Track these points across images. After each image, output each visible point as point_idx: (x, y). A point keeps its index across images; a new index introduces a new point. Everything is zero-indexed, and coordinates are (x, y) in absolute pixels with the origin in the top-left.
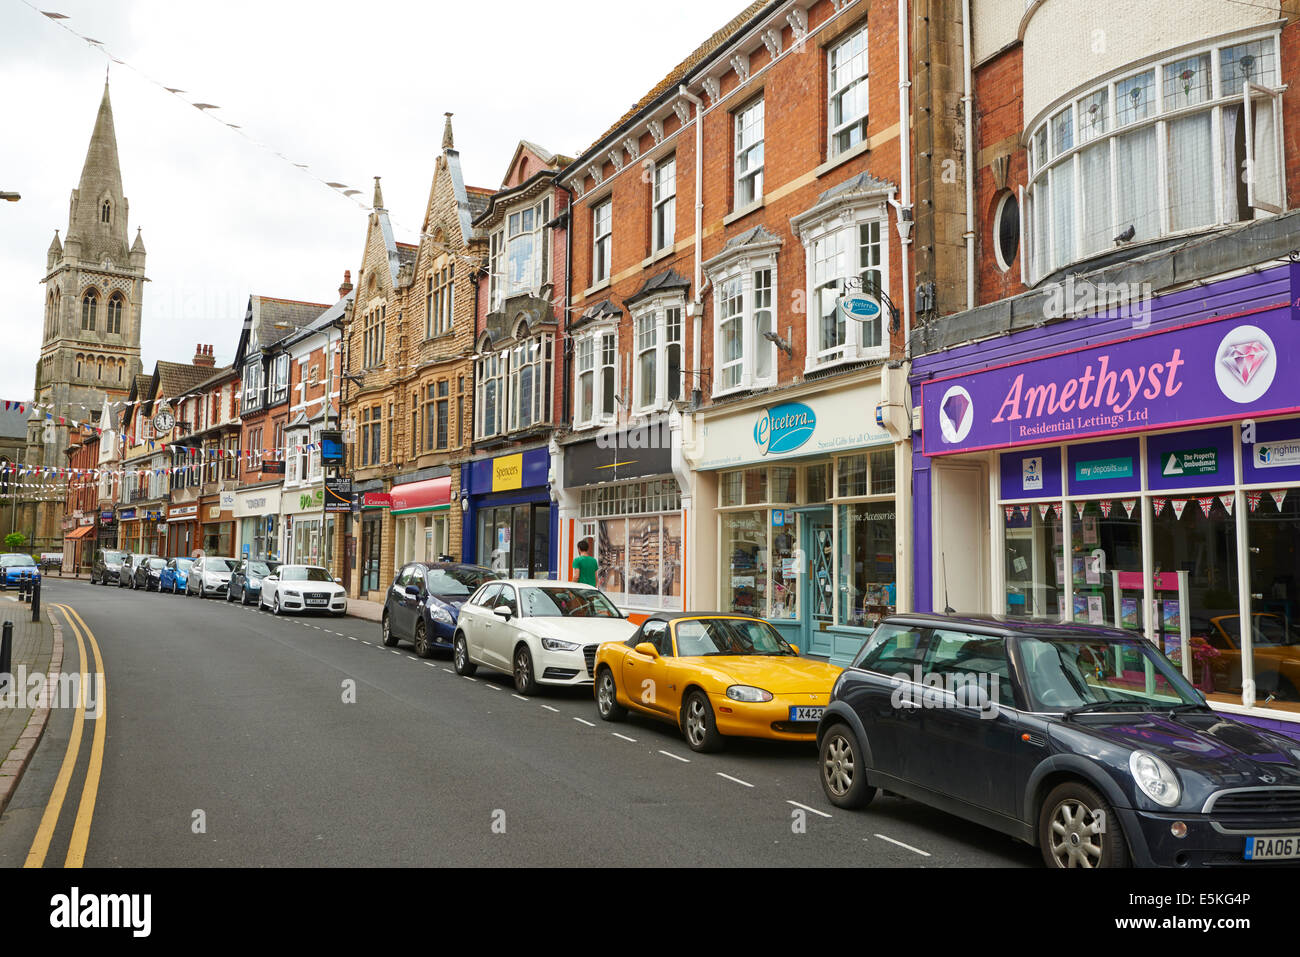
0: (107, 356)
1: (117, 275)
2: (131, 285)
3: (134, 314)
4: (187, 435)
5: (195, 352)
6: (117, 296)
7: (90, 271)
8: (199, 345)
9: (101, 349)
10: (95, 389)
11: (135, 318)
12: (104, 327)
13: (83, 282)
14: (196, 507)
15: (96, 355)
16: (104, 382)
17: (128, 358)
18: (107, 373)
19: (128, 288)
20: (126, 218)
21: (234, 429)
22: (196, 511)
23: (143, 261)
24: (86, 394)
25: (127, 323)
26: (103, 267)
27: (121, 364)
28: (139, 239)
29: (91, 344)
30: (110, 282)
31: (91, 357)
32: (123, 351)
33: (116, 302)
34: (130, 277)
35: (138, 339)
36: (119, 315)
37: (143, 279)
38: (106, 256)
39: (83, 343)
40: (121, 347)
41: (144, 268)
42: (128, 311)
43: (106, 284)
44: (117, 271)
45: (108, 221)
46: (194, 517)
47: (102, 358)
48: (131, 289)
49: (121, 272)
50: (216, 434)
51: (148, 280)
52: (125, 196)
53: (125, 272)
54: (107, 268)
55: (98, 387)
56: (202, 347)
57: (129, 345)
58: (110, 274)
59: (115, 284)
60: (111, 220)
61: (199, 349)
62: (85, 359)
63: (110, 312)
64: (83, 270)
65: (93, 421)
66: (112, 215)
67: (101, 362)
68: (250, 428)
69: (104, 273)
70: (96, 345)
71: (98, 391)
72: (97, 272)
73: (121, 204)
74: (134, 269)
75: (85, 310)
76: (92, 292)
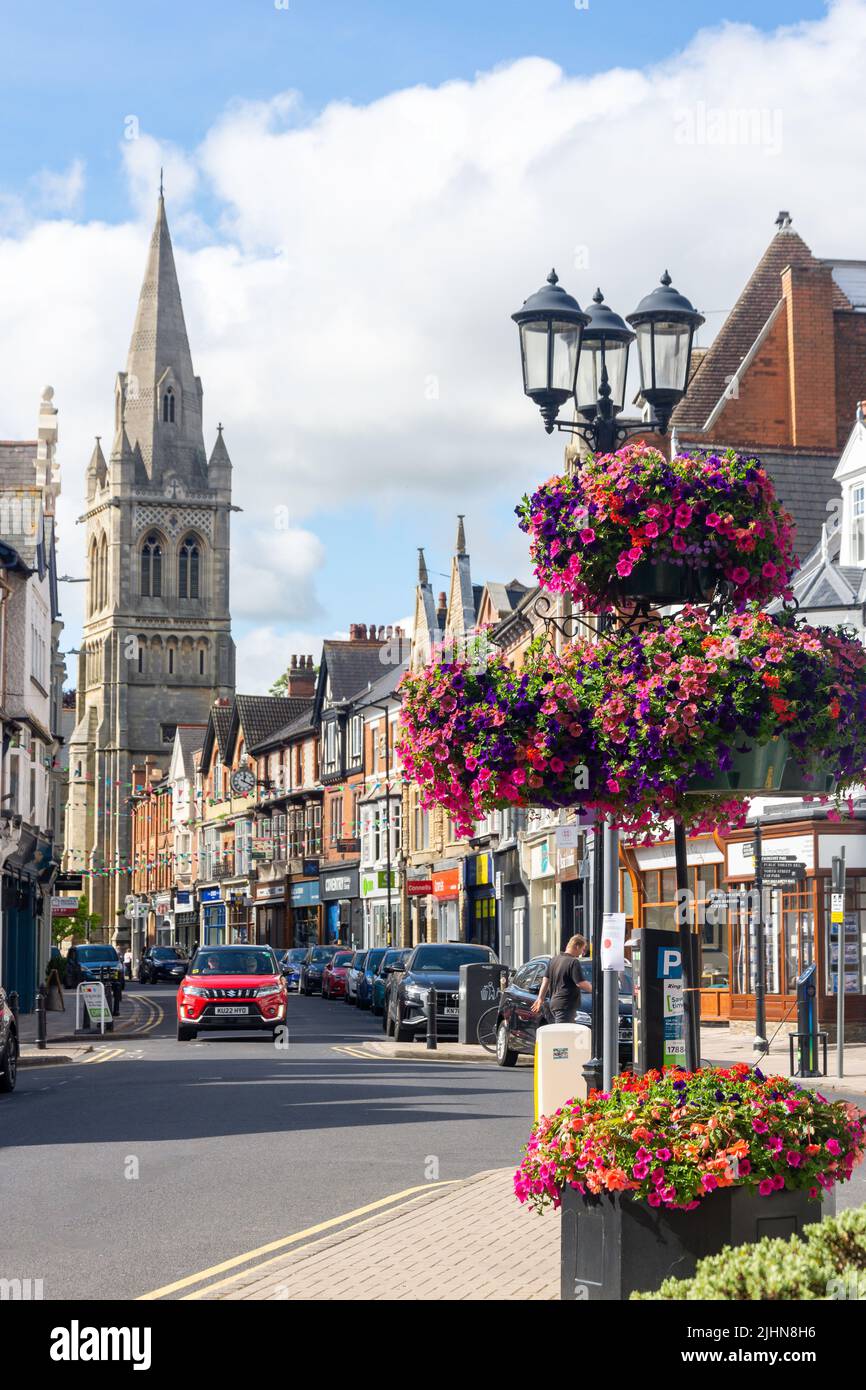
0: (180, 635)
1: (190, 506)
2: (212, 519)
3: (219, 566)
4: (272, 797)
5: (290, 666)
6: (192, 539)
7: (150, 504)
8: (295, 657)
9: (172, 624)
10: (165, 690)
11: (220, 571)
12: (175, 592)
13: (140, 521)
14: (283, 887)
15: (165, 634)
16: (179, 678)
17: (212, 636)
18: (183, 663)
19: (208, 524)
20: (199, 411)
21: (317, 795)
22: (283, 892)
23: (228, 479)
24: (153, 698)
25: (208, 581)
26: (168, 496)
27: (203, 647)
28: (220, 445)
29: (157, 619)
30: (180, 519)
31: (157, 639)
32: (206, 627)
33: (190, 549)
34: (209, 507)
35: (226, 604)
36: (195, 567)
37: (228, 507)
38: (173, 477)
39: (144, 618)
40: (201, 621)
41: (230, 491)
42: (209, 560)
43: (174, 521)
44: (190, 499)
45: (172, 420)
46: (282, 900)
47: (174, 639)
48: (212, 527)
49: (196, 499)
50: (299, 799)
51: (237, 509)
52: (196, 375)
53: (202, 500)
54: (174, 496)
55: (170, 687)
56: (298, 660)
57: (213, 615)
58: (180, 506)
59: (187, 519)
60: (177, 418)
61: (294, 663)
62: (149, 643)
63: (183, 566)
64: (140, 503)
65: (165, 741)
66: (178, 410)
67: (172, 646)
68: (333, 795)
69: (170, 505)
70: (164, 620)
71: (170, 692)
72: (160, 504)
73: (189, 388)
74: (215, 492)
75: (145, 564)
76: (154, 536)
